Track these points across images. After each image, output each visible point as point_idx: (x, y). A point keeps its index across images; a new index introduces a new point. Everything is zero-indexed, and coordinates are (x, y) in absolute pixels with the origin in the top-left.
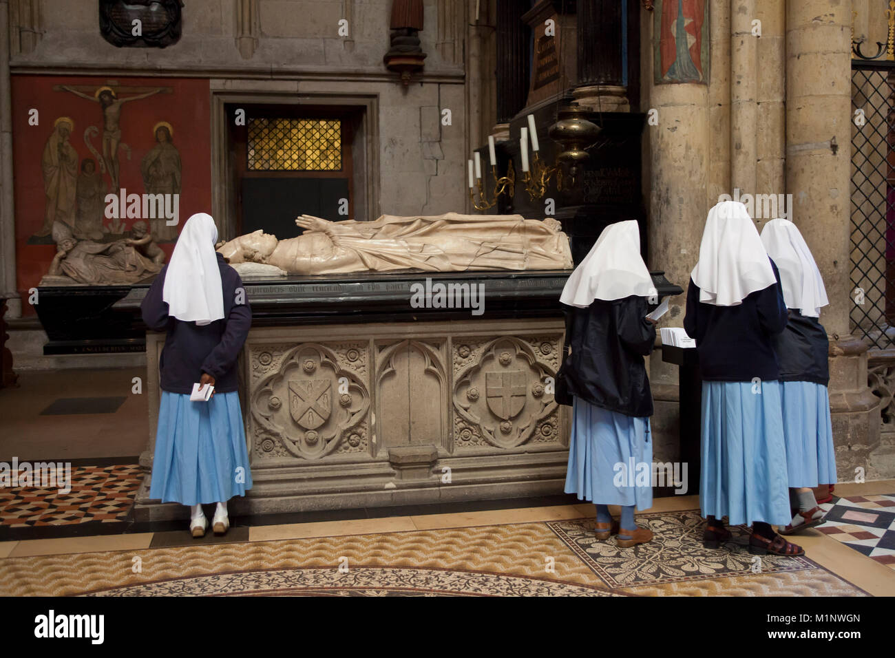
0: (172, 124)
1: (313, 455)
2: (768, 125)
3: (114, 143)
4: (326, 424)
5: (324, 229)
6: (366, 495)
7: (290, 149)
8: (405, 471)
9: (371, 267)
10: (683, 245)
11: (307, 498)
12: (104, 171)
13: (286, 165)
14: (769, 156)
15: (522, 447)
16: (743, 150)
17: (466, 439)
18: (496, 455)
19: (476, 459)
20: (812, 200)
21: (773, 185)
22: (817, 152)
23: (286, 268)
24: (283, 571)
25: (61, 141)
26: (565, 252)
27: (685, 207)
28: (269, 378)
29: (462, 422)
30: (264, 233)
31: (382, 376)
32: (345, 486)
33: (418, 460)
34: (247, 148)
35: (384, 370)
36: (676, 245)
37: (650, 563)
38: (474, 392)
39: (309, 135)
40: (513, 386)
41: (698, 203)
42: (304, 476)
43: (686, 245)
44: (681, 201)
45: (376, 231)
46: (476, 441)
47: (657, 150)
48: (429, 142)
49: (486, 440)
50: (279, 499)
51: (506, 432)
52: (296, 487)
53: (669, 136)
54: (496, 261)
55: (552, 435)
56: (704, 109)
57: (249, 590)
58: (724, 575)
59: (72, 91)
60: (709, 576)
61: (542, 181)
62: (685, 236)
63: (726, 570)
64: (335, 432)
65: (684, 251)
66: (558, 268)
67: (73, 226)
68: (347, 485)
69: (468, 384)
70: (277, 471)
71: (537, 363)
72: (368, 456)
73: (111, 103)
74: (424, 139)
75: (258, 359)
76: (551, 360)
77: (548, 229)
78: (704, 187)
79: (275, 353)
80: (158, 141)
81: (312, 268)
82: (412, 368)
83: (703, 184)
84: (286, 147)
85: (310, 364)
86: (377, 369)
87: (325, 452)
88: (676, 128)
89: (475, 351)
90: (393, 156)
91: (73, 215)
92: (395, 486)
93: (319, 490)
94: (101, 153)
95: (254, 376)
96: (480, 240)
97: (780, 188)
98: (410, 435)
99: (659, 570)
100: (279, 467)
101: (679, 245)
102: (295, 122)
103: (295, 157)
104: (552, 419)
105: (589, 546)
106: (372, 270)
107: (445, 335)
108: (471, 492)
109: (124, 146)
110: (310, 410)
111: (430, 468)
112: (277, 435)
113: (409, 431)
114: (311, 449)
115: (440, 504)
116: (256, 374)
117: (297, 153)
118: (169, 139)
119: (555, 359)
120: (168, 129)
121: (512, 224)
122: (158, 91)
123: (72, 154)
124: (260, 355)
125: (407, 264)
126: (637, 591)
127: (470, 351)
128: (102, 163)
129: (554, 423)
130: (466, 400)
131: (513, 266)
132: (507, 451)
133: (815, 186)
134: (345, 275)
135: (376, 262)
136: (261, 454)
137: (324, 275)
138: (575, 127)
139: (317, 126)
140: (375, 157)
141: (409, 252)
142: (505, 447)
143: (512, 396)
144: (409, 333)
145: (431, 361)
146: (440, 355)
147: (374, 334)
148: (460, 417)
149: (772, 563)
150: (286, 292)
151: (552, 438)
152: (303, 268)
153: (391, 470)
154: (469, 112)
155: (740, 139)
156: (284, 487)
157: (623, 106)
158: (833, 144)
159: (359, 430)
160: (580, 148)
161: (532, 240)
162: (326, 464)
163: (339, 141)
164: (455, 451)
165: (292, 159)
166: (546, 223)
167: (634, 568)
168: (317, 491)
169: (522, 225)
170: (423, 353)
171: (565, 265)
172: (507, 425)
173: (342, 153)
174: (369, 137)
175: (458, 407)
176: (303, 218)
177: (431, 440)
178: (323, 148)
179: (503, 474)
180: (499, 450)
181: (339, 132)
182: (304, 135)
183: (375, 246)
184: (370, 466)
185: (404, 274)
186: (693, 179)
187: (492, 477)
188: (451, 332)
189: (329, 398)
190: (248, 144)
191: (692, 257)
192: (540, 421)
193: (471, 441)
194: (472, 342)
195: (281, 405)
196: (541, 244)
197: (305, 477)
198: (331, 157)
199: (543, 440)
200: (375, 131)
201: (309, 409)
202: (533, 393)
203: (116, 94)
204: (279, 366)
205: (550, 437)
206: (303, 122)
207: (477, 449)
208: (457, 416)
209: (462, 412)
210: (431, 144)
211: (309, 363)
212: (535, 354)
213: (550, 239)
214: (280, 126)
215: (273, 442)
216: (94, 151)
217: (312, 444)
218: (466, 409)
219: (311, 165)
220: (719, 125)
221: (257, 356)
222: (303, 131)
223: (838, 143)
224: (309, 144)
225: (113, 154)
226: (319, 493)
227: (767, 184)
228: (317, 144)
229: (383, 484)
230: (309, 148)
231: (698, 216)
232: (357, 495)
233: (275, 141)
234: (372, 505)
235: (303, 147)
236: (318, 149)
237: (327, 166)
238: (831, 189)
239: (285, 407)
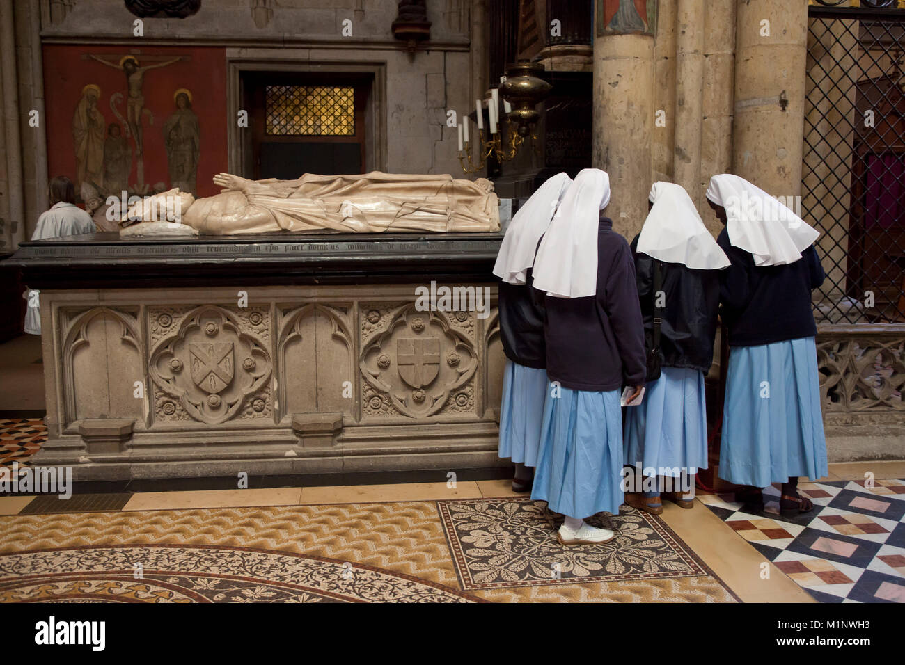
0: (191, 91)
1: (215, 419)
2: (716, 80)
3: (137, 109)
4: (230, 387)
5: (241, 186)
6: (265, 462)
7: (306, 115)
8: (307, 439)
9: (284, 226)
10: (623, 208)
11: (205, 464)
12: (129, 135)
13: (302, 131)
14: (716, 113)
15: (434, 417)
16: (686, 106)
17: (376, 407)
18: (406, 425)
19: (384, 429)
20: (757, 161)
21: (720, 145)
22: (765, 107)
23: (199, 227)
24: (130, 549)
25: (90, 107)
26: (493, 214)
27: (625, 168)
28: (167, 340)
29: (371, 389)
30: (180, 191)
31: (286, 340)
32: (244, 453)
33: (320, 428)
34: (265, 115)
35: (289, 334)
36: (615, 208)
37: (523, 558)
38: (384, 359)
39: (324, 102)
40: (425, 354)
41: (639, 165)
42: (203, 440)
43: (626, 208)
44: (621, 161)
45: (294, 190)
46: (386, 410)
47: (598, 106)
48: (435, 109)
49: (396, 409)
50: (175, 463)
51: (419, 401)
52: (194, 452)
53: (610, 92)
54: (418, 222)
55: (468, 406)
56: (649, 63)
57: (81, 570)
58: (597, 579)
59: (99, 60)
60: (579, 580)
61: (514, 143)
62: (624, 199)
63: (603, 572)
64: (237, 396)
65: (623, 215)
66: (483, 230)
67: (101, 186)
68: (245, 451)
69: (378, 350)
70: (176, 435)
71: (450, 330)
72: (270, 422)
73: (134, 71)
74: (429, 105)
75: (157, 320)
76: (466, 327)
77: (477, 189)
78: (647, 147)
79: (175, 315)
80: (178, 107)
81: (223, 227)
82: (319, 334)
83: (646, 143)
84: (302, 113)
85: (211, 327)
86: (280, 333)
87: (227, 417)
88: (617, 82)
89: (385, 316)
90: (400, 121)
91: (101, 176)
92: (295, 454)
93: (216, 455)
94: (126, 119)
95: (153, 338)
96: (401, 200)
97: (727, 148)
98: (317, 402)
99: (529, 569)
100: (178, 431)
101: (618, 208)
102: (310, 90)
103: (310, 123)
104: (468, 389)
105: (467, 533)
106: (285, 230)
107: (351, 299)
108: (375, 463)
109: (147, 112)
110: (212, 374)
111: (333, 437)
112: (176, 398)
113: (317, 398)
114: (215, 413)
115: (343, 474)
116: (155, 336)
117: (312, 118)
118: (188, 105)
119: (472, 326)
120: (186, 94)
121: (439, 184)
122: (178, 59)
123: (100, 119)
124: (159, 317)
125: (321, 224)
126: (489, 596)
127: (381, 316)
128: (127, 128)
129: (470, 394)
130: (377, 368)
131: (435, 227)
132: (417, 421)
133: (762, 146)
134: (258, 235)
135: (290, 222)
136: (162, 417)
137: (235, 235)
138: (525, 84)
139: (331, 93)
140: (382, 122)
141: (325, 212)
142: (417, 417)
143: (424, 364)
144: (312, 297)
145: (338, 326)
146: (348, 321)
147: (276, 297)
148: (369, 385)
149: (659, 565)
150: (180, 252)
151: (468, 408)
152: (214, 228)
153: (294, 437)
154: (472, 78)
155: (683, 94)
156: (182, 452)
157: (589, 65)
158: (783, 99)
159: (263, 395)
160: (531, 107)
161: (459, 201)
162: (227, 429)
163: (353, 108)
164: (362, 419)
165: (307, 125)
166: (477, 183)
167: (501, 565)
168: (215, 457)
169: (450, 184)
170: (330, 318)
171: (491, 227)
172: (419, 394)
173: (355, 119)
174: (377, 103)
175: (366, 375)
176: (220, 176)
177: (339, 407)
178: (337, 114)
179: (413, 445)
180: (410, 420)
181: (352, 98)
182: (319, 102)
183: (289, 206)
184: (272, 432)
185: (319, 235)
186: (635, 137)
187: (399, 448)
188: (356, 296)
189: (231, 362)
190: (266, 110)
191: (631, 222)
192: (454, 391)
193: (381, 409)
194: (382, 307)
195: (182, 367)
196: (469, 205)
197: (204, 442)
198: (345, 123)
199: (458, 410)
200: (382, 98)
201: (210, 373)
202: (448, 362)
203: (139, 62)
204: (178, 328)
205: (465, 407)
206: (318, 90)
207: (386, 418)
208: (365, 384)
209: (371, 380)
210: (436, 110)
211: (209, 326)
212: (449, 321)
213: (480, 199)
214: (297, 93)
215: (175, 405)
216: (119, 116)
217: (215, 407)
218: (375, 377)
219: (326, 131)
220: (664, 80)
221: (155, 318)
222: (319, 98)
223: (788, 98)
224: (324, 110)
225: (137, 119)
226: (217, 459)
227: (713, 143)
228: (332, 110)
229: (283, 452)
230: (323, 114)
231: (639, 177)
232: (257, 462)
233: (292, 107)
234: (272, 473)
235: (319, 113)
236: (332, 115)
237: (341, 131)
238: (779, 148)
239: (187, 369)
